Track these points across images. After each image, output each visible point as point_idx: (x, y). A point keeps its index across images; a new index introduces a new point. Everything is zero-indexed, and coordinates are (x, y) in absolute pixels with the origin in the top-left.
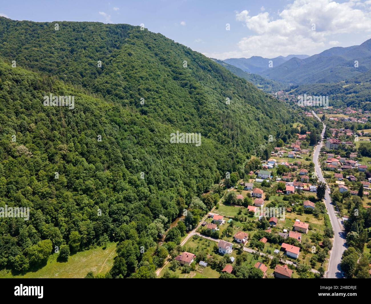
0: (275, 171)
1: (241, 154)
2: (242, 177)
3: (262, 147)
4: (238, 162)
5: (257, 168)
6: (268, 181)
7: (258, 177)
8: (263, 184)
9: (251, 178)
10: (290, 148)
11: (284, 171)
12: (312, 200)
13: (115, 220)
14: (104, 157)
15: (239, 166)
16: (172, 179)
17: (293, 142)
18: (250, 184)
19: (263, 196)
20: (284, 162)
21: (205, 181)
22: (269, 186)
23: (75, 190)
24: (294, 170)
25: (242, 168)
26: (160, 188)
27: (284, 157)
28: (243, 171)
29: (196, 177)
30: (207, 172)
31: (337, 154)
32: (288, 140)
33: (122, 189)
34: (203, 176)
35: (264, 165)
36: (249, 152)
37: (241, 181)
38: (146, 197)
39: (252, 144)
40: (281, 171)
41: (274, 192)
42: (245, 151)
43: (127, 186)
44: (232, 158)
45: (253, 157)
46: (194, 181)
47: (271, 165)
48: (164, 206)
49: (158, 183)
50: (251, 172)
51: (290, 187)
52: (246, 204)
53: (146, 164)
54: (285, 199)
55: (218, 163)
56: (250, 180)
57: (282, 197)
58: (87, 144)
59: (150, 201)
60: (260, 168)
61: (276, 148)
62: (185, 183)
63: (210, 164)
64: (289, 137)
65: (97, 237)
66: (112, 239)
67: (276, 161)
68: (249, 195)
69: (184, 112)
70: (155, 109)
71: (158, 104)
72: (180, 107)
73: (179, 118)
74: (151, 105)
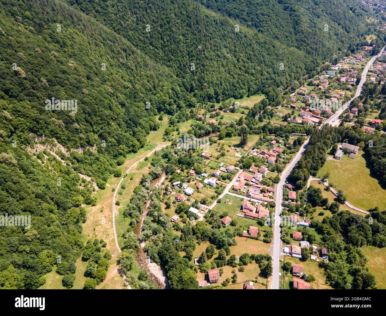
0: (338, 71)
1: (320, 61)
2: (318, 74)
3: (335, 56)
4: (317, 66)
5: (328, 69)
6: (332, 76)
7: (327, 74)
8: (329, 78)
9: (323, 75)
10: (355, 57)
11: (344, 71)
12: (353, 85)
13: (263, 86)
14: (257, 61)
15: (316, 68)
16: (284, 72)
17: (359, 53)
18: (322, 77)
19: (328, 83)
20: (346, 67)
21: (298, 74)
22: (332, 79)
23: (248, 73)
24: (350, 71)
25: (319, 69)
26: (279, 76)
27: (348, 63)
28: (319, 70)
29: (294, 72)
30: (299, 70)
31: (385, 62)
32: (356, 52)
33: (265, 75)
34: (297, 72)
35: (332, 68)
36: (325, 59)
37: (317, 76)
38: (274, 79)
39: (328, 54)
40: (341, 72)
41: (334, 82)
42: (323, 59)
43: (266, 74)
44: (314, 63)
45: (327, 63)
46: (293, 74)
47: (337, 68)
48: (282, 83)
49: (278, 73)
50: (324, 71)
51: (343, 79)
52: (318, 86)
53: (273, 64)
54: (338, 85)
55: (306, 66)
56: (322, 76)
57: (337, 84)
58: (250, 54)
59: (275, 80)
60: (330, 70)
61: (344, 57)
62: (289, 75)
63: (301, 66)
64: (357, 49)
65: (258, 91)
66: (263, 93)
67: (340, 65)
68: (320, 82)
69: (286, 31)
70: (267, 29)
71: (269, 26)
72: (283, 27)
73: (282, 36)
74: (265, 26)
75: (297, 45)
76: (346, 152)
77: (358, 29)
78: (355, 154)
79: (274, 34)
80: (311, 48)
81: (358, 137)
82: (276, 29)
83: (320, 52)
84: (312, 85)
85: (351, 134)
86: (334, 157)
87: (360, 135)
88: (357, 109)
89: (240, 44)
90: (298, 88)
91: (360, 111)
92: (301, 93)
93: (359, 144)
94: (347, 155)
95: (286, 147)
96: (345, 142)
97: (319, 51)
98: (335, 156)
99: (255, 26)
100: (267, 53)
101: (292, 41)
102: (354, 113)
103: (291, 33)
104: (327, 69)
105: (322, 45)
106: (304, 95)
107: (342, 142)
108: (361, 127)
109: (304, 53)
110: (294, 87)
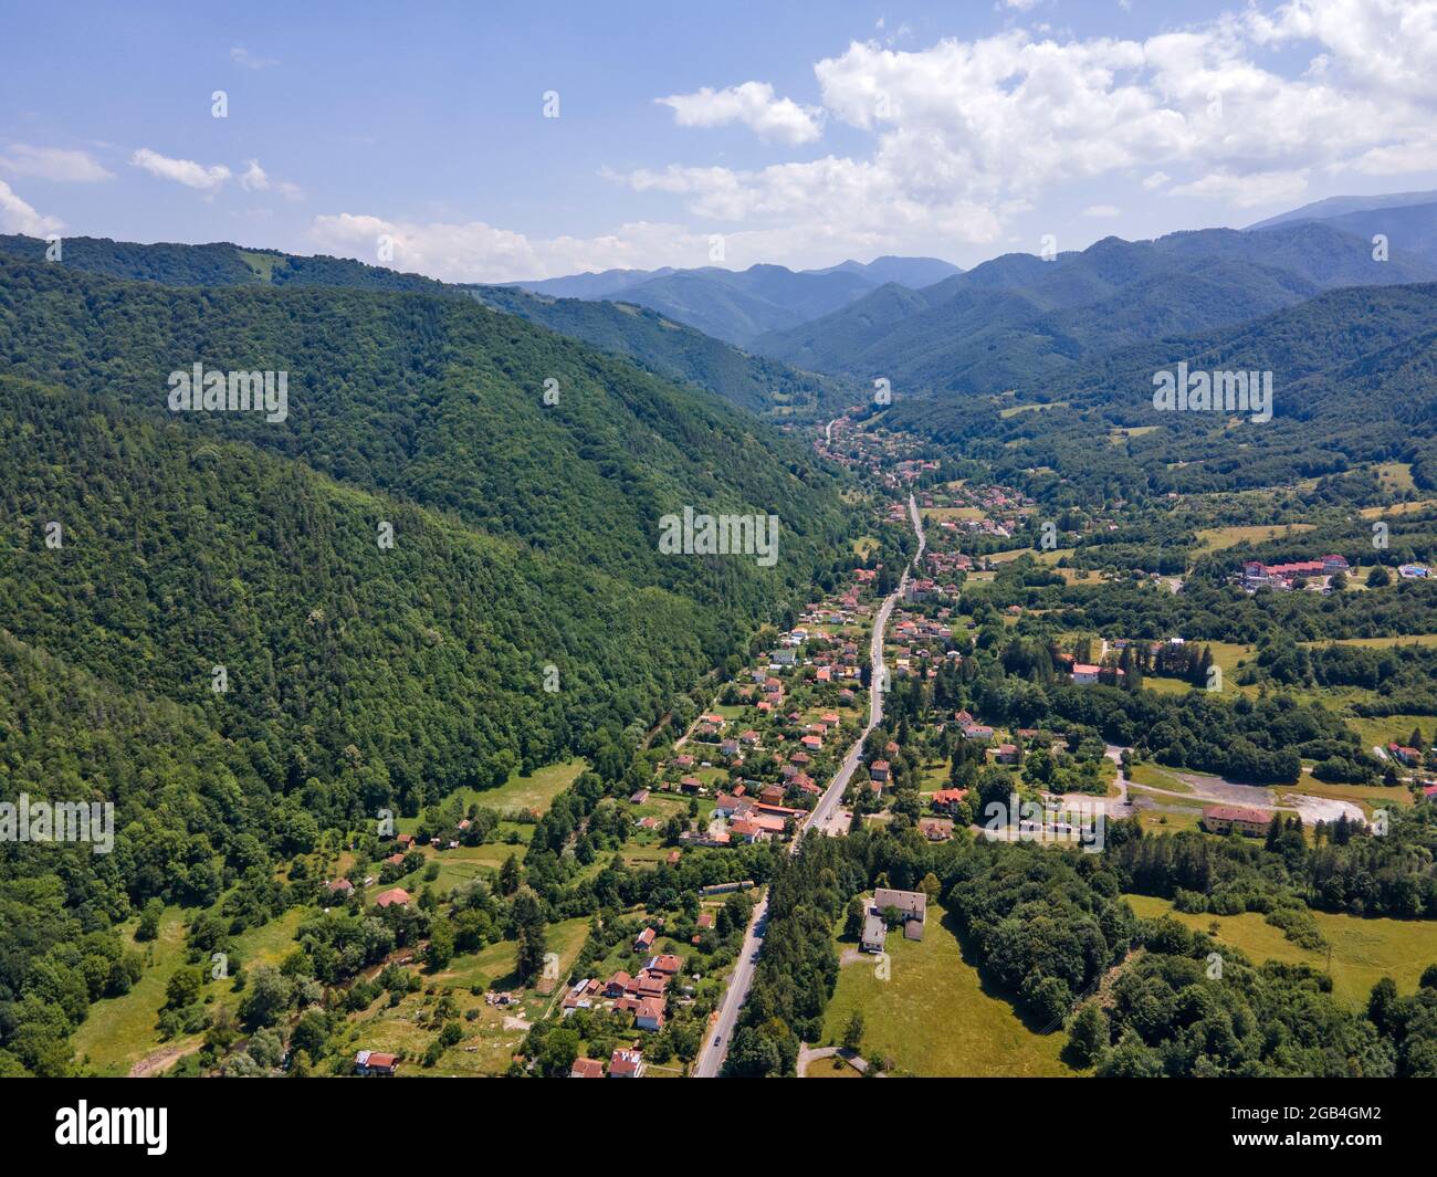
0: (803, 650)
1: (742, 622)
2: (746, 663)
3: (783, 605)
4: (738, 639)
5: (771, 647)
6: (789, 667)
7: (773, 662)
8: (782, 672)
9: (762, 664)
10: (837, 603)
11: (819, 648)
12: (854, 688)
13: (576, 728)
14: (540, 642)
15: (738, 645)
16: (637, 671)
17: (845, 589)
18: (760, 673)
19: (781, 689)
20: (822, 634)
21: (686, 672)
22: (791, 675)
23: (515, 689)
24: (836, 646)
25: (746, 648)
26: (623, 685)
27: (823, 623)
28: (747, 652)
29: (671, 666)
30: (686, 657)
31: (920, 611)
32: (836, 587)
33: (574, 687)
34: (682, 664)
35: (784, 641)
36: (756, 616)
37: (746, 671)
38: (607, 698)
39: (761, 599)
40: (813, 649)
41: (798, 683)
42: (749, 616)
43: (579, 682)
44: (727, 632)
45: (765, 627)
46: (669, 673)
47: (797, 641)
48: (637, 710)
49: (619, 676)
50: (762, 654)
51: (824, 673)
52: (754, 702)
53: (596, 647)
54: (814, 691)
55: (703, 642)
56: (761, 668)
57: (811, 688)
58: (510, 621)
59: (614, 702)
60: (778, 646)
61: (809, 606)
62: (655, 676)
63: (690, 643)
64: (839, 579)
65: (558, 748)
66: (577, 753)
67: (805, 631)
68: (758, 688)
69: (620, 539)
70: (560, 536)
71: (563, 525)
72: (610, 528)
73: (611, 553)
74: (550, 526)
75: (663, 577)
76: (894, 921)
77: (824, 523)
78: (920, 921)
79: (584, 548)
80: (708, 584)
81: (915, 859)
82: (589, 535)
83: (738, 596)
84: (737, 703)
85: (893, 853)
86: (862, 950)
87: (918, 853)
88: (887, 764)
89: (472, 589)
90: (693, 719)
91: (896, 771)
92: (707, 735)
93: (922, 884)
94: (900, 930)
95: (693, 945)
96: (882, 885)
97: (733, 590)
98: (862, 944)
99: (516, 527)
100: (571, 611)
101: (647, 570)
102: (883, 780)
103: (638, 544)
104: (769, 644)
105: (739, 574)
106: (716, 739)
107: (872, 886)
108: (913, 825)
109: (691, 602)
110: (682, 718)
